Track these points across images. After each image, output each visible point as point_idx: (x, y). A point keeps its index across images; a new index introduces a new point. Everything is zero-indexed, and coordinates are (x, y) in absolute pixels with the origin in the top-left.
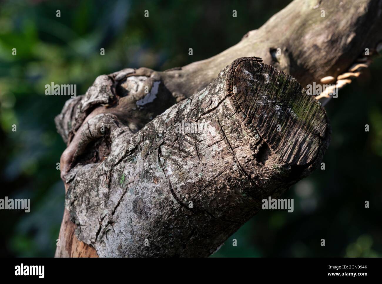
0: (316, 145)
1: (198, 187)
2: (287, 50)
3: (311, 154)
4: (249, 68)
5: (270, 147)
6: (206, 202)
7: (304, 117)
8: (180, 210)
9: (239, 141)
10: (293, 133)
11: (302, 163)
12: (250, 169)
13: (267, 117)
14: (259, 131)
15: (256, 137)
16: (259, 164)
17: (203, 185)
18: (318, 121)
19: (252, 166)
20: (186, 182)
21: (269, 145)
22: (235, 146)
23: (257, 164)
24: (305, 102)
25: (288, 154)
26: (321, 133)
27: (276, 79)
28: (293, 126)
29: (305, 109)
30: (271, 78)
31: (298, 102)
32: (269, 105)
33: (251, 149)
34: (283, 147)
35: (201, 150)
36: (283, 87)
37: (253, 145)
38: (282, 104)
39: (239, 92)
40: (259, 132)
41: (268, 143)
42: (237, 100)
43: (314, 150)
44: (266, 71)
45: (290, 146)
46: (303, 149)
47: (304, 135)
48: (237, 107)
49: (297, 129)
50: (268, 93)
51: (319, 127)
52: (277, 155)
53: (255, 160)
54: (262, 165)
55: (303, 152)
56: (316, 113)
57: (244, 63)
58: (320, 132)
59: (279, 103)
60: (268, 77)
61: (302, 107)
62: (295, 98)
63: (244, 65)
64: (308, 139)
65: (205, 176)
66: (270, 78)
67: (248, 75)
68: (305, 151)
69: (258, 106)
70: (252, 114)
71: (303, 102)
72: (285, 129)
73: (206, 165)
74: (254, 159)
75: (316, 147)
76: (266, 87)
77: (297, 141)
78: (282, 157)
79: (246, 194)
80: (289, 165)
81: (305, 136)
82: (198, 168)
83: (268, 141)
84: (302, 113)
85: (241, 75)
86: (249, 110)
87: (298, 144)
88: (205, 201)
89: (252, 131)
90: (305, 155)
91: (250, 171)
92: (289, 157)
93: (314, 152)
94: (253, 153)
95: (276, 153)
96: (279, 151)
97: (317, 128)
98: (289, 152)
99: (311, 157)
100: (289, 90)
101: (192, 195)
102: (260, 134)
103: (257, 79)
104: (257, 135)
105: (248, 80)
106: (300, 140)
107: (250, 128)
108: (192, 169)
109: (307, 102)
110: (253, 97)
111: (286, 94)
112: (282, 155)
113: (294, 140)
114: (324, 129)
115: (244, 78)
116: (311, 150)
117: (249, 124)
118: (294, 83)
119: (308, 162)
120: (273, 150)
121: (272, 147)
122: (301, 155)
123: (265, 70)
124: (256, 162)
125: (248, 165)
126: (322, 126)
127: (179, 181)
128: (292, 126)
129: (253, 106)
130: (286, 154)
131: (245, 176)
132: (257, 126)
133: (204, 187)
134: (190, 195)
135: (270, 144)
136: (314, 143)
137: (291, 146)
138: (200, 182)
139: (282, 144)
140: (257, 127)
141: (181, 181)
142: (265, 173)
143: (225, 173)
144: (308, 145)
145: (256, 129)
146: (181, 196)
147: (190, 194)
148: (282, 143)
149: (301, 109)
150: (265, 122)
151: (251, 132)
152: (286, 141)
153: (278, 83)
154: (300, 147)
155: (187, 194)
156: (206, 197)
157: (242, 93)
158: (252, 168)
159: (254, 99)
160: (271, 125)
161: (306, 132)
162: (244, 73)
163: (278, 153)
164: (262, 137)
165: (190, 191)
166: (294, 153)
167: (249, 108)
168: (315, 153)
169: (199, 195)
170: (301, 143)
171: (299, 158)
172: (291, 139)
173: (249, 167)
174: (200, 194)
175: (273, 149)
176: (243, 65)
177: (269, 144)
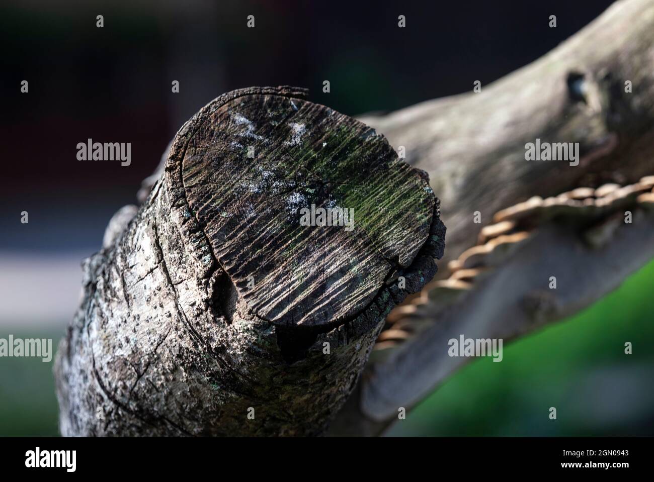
0: (376, 282)
1: (133, 366)
2: (608, 77)
3: (349, 301)
4: (252, 111)
5: (235, 282)
6: (158, 400)
7: (368, 221)
8: (117, 413)
9: (182, 269)
10: (316, 255)
11: (313, 320)
12: (205, 331)
13: (253, 219)
14: (216, 248)
15: (205, 260)
16: (219, 321)
17: (141, 363)
18: (403, 229)
19: (207, 325)
20: (113, 356)
21: (232, 279)
22: (177, 280)
23: (215, 321)
24: (386, 187)
25: (280, 300)
26: (402, 256)
27: (323, 134)
28: (327, 239)
29: (380, 201)
30: (309, 133)
31: (367, 186)
32: (271, 193)
33: (200, 287)
34: (272, 283)
35: (130, 287)
36: (335, 153)
37: (202, 279)
38: (311, 191)
39: (196, 163)
40: (215, 251)
41: (231, 274)
42: (183, 179)
43: (361, 294)
44: (303, 118)
45: (293, 282)
46: (330, 290)
47: (348, 260)
48: (176, 196)
49: (334, 245)
50: (284, 165)
51: (401, 244)
52: (247, 303)
53: (209, 311)
54: (224, 323)
55: (328, 297)
56: (407, 211)
57: (243, 100)
58: (399, 254)
59: (307, 187)
60: (300, 130)
61: (374, 197)
62: (363, 178)
63: (242, 104)
64: (355, 268)
65: (141, 344)
66: (306, 133)
67: (244, 126)
68: (334, 296)
69: (239, 194)
70: (212, 211)
71: (382, 186)
72: (299, 245)
73: (139, 319)
74: (206, 310)
75: (372, 287)
76: (283, 153)
77: (321, 271)
78: (259, 306)
79: (218, 385)
80: (271, 324)
81: (351, 261)
82: (128, 326)
83: (231, 271)
84: (367, 212)
85: (223, 126)
86: (210, 200)
87: (322, 278)
88: (154, 396)
89: (199, 247)
90: (330, 303)
91: (205, 335)
92: (280, 306)
93: (361, 297)
94: (205, 296)
95: (246, 297)
96: (257, 293)
97: (393, 245)
98: (284, 295)
99: (346, 309)
100: (351, 160)
101: (128, 383)
102: (216, 256)
103: (266, 134)
104: (207, 257)
105: (237, 137)
106: (332, 269)
107: (194, 242)
108: (120, 328)
109: (394, 186)
110: (233, 173)
111: (337, 168)
112: (262, 301)
113: (312, 271)
114: (415, 247)
115: (227, 132)
116: (355, 292)
117: (195, 232)
118: (375, 144)
119: (334, 318)
120: (241, 291)
121: (239, 284)
122: (318, 304)
123: (301, 115)
124: (212, 315)
125: (200, 323)
126: (413, 240)
127: (105, 352)
128: (320, 241)
129: (222, 194)
130: (275, 299)
131: (202, 346)
132: (214, 236)
133: (144, 367)
134: (124, 383)
135: (237, 276)
136: (369, 277)
137: (297, 283)
138: (134, 357)
139: (272, 278)
140: (212, 240)
141: (107, 352)
142: (233, 340)
143: (169, 338)
144: (349, 282)
145: (208, 243)
146: (110, 384)
147: (125, 381)
148: (274, 275)
149: (367, 202)
150: (242, 228)
151: (195, 250)
152: (287, 272)
153: (325, 144)
154: (325, 285)
155: (120, 379)
156: (152, 388)
157: (204, 164)
158: (208, 329)
159: (235, 178)
160: (259, 235)
161: (359, 252)
162: (234, 121)
163: (252, 296)
164: (220, 260)
165: (123, 375)
166: (300, 298)
167: (209, 197)
168: (363, 300)
169: (139, 384)
170: (332, 276)
171: (310, 310)
172: (306, 268)
173: (203, 326)
174: (141, 382)
175: (240, 289)
176: (239, 105)
177: (233, 277)
